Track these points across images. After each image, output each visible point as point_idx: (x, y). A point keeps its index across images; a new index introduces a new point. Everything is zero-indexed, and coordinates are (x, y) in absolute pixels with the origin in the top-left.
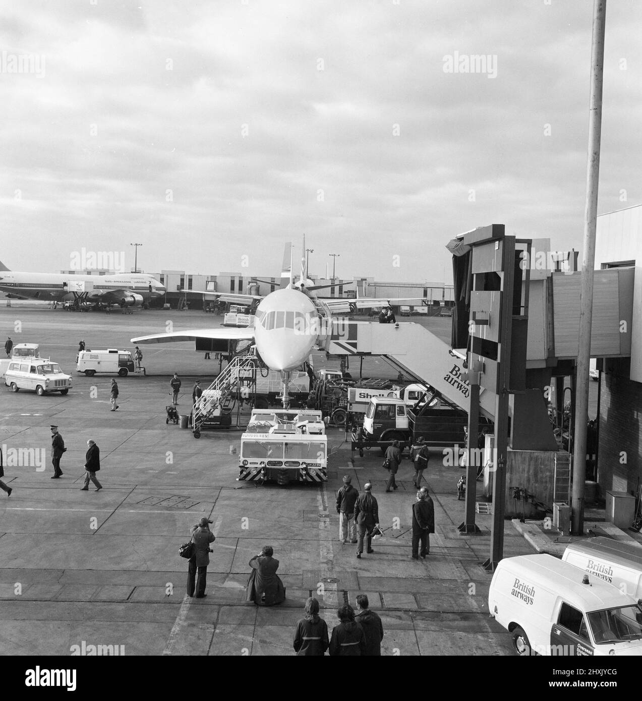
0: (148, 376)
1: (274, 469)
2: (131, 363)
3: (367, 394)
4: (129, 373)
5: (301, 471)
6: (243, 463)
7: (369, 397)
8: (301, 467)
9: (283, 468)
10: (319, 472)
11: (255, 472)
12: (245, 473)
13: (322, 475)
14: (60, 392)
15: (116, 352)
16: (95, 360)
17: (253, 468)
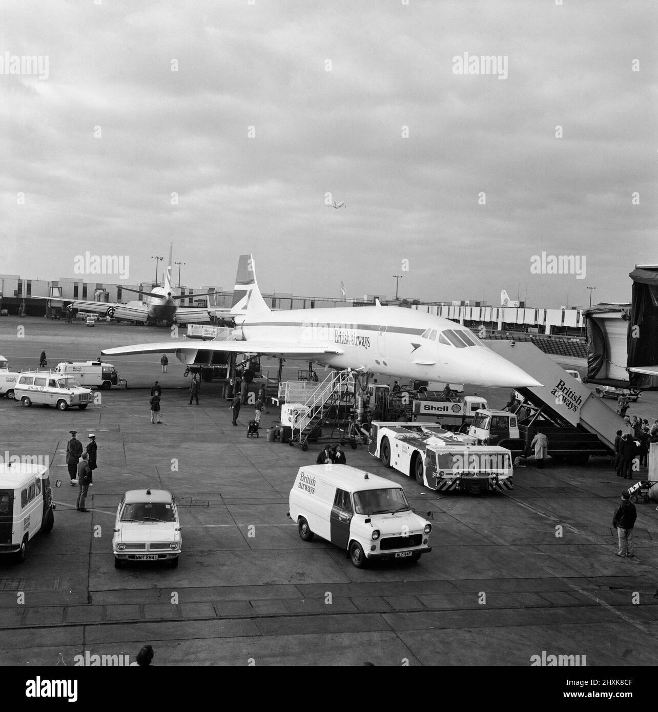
0: (129, 389)
1: (467, 479)
2: (114, 375)
3: (432, 406)
4: (113, 386)
5: (490, 481)
6: (440, 474)
7: (434, 409)
8: (490, 476)
9: (475, 478)
10: (506, 481)
11: (450, 483)
12: (441, 484)
13: (509, 483)
14: (77, 407)
15: (100, 364)
16: (78, 372)
17: (448, 479)
